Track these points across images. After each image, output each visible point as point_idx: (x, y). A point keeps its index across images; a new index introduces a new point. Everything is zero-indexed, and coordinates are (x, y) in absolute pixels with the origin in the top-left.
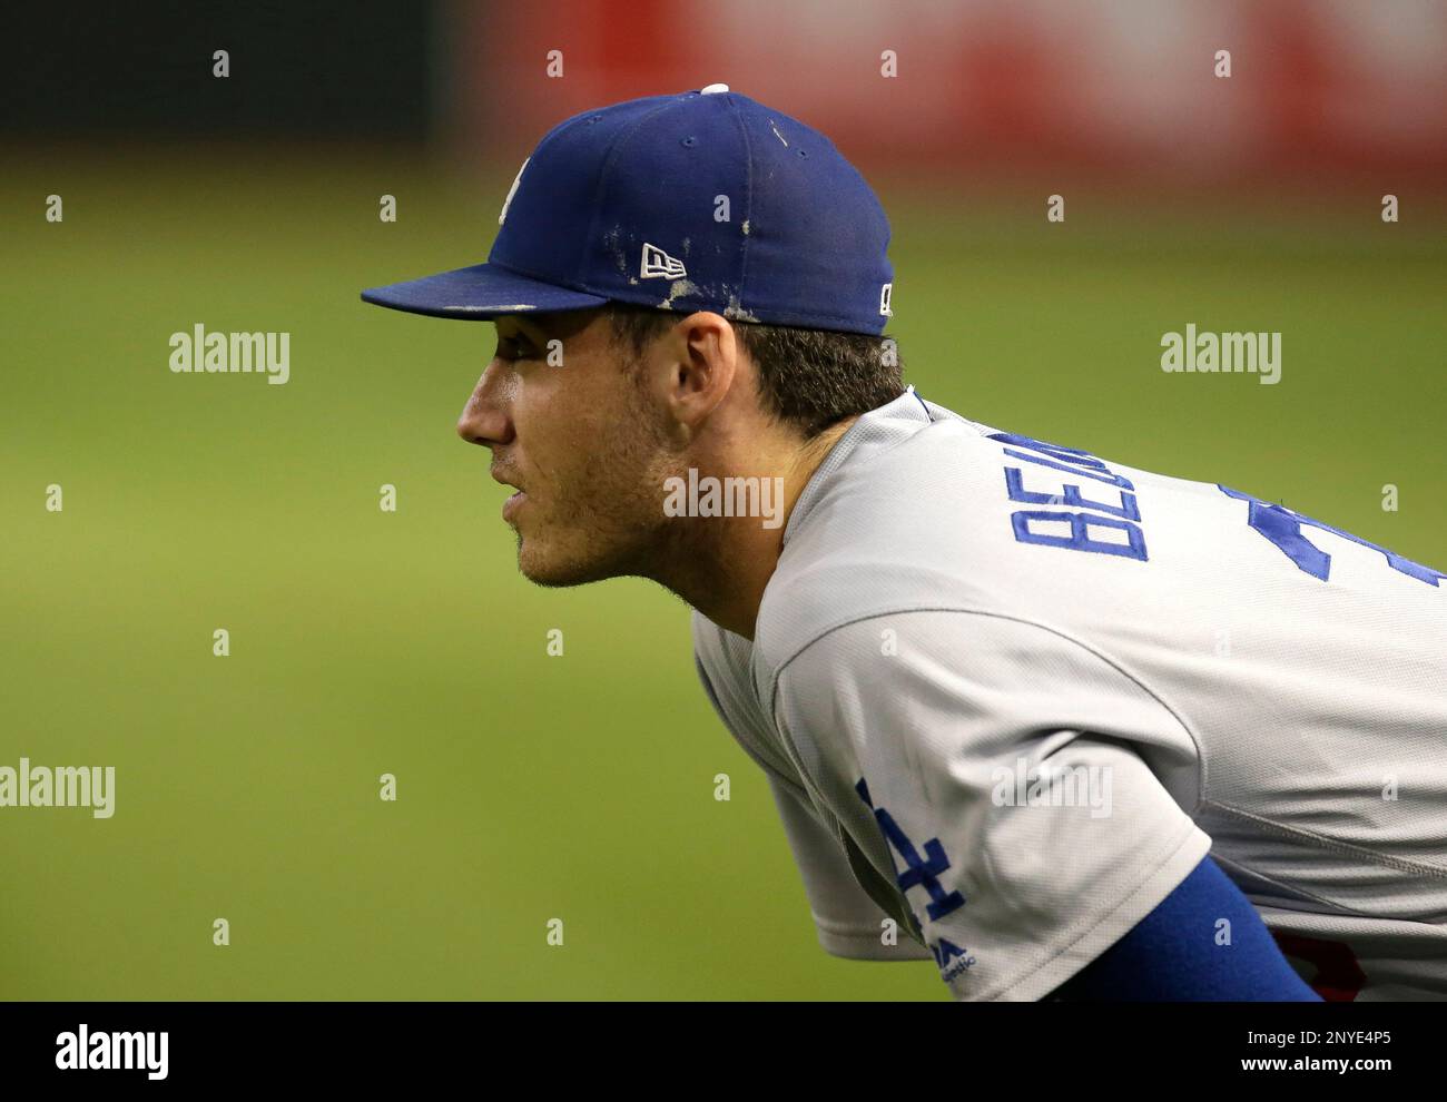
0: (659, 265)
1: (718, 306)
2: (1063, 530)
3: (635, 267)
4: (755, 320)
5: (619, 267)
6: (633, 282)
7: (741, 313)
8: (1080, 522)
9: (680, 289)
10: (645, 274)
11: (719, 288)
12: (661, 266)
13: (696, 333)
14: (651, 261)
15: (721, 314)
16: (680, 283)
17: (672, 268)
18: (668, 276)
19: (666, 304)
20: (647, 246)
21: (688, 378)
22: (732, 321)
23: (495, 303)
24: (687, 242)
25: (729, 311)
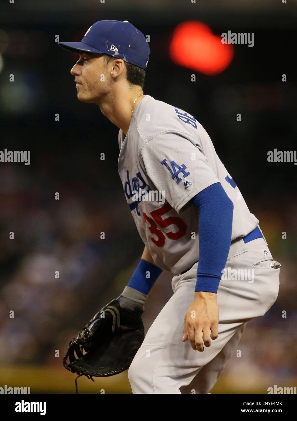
0: (113, 49)
1: (122, 58)
2: (186, 120)
3: (109, 48)
4: (127, 62)
5: (107, 48)
6: (109, 50)
7: (125, 60)
8: (188, 120)
9: (116, 54)
10: (111, 50)
11: (123, 55)
12: (114, 49)
13: (118, 62)
14: (112, 48)
15: (122, 59)
16: (116, 53)
17: (116, 50)
18: (115, 51)
19: (113, 56)
20: (112, 45)
21: (114, 69)
22: (124, 61)
23: (85, 49)
24: (119, 46)
25: (124, 59)
